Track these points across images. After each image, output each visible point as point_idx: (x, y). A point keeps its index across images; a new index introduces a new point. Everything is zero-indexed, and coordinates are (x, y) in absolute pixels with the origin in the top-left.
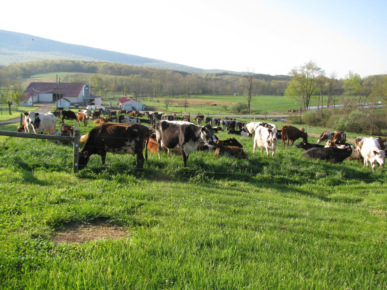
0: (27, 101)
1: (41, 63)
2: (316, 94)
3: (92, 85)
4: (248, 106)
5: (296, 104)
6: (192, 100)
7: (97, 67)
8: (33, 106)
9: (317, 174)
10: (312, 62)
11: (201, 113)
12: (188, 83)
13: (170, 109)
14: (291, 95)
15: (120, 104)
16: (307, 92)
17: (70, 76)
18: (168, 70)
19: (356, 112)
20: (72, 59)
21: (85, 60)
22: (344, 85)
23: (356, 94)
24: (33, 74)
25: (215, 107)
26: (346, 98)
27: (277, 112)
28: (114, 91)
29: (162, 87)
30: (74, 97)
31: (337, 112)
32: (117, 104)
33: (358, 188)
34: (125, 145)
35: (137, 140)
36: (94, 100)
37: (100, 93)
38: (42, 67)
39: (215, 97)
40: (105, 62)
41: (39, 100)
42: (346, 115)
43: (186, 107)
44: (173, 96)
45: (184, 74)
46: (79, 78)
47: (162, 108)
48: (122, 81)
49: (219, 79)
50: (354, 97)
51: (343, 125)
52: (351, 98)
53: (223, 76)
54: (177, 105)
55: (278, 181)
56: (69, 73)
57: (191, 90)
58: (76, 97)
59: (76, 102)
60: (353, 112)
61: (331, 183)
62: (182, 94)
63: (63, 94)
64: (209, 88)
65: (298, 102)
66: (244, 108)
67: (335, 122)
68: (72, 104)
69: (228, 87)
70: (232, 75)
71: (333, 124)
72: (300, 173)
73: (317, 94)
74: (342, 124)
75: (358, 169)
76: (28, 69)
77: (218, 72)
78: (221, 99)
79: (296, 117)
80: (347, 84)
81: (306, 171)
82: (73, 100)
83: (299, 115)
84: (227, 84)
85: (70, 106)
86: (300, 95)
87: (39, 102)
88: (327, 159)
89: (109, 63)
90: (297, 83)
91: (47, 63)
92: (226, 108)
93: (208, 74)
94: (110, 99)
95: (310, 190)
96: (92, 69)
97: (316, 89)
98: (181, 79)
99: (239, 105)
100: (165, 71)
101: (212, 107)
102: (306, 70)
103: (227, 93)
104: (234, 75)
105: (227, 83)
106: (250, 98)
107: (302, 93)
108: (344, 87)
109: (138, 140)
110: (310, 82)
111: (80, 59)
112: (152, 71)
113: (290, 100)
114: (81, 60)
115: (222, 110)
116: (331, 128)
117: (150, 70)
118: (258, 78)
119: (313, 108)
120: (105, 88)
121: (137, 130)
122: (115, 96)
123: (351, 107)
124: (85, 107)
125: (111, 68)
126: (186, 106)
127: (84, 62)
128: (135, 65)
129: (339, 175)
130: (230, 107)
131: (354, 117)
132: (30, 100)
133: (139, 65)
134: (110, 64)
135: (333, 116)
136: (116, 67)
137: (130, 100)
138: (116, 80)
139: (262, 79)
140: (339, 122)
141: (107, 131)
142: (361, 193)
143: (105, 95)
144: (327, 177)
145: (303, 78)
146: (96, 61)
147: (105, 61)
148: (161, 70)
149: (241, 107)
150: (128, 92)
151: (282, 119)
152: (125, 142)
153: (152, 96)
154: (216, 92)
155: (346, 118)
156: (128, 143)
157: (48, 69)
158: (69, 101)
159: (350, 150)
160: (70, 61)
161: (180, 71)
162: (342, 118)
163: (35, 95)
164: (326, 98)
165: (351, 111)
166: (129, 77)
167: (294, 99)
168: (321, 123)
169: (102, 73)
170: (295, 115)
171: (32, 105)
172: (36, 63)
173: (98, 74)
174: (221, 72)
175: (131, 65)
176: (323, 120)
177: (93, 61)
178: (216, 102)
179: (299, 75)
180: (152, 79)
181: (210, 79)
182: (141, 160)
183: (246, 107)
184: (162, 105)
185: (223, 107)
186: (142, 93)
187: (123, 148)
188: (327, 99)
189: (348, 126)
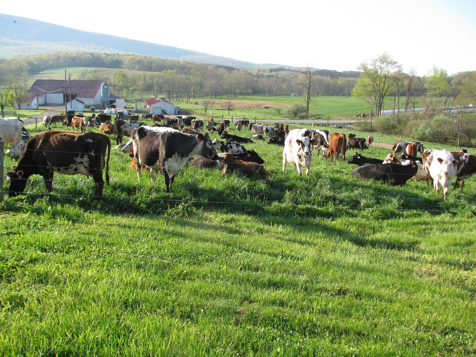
0: (31, 103)
1: (52, 56)
2: (391, 95)
3: (116, 83)
4: (306, 109)
5: (366, 107)
6: (238, 101)
7: (122, 61)
8: (38, 109)
9: (363, 202)
10: (387, 54)
11: (248, 118)
12: (234, 81)
13: (210, 112)
14: (360, 95)
15: (148, 106)
16: (379, 91)
17: (88, 71)
18: (210, 65)
19: (441, 117)
20: (91, 51)
21: (107, 52)
22: (426, 84)
23: (441, 95)
24: (42, 70)
25: (266, 110)
26: (428, 100)
27: (343, 116)
28: (142, 91)
29: (202, 86)
30: (90, 97)
31: (416, 117)
32: (145, 106)
33: (418, 223)
34: (74, 162)
35: (91, 155)
36: (114, 101)
37: (124, 93)
38: (53, 61)
39: (268, 98)
40: (132, 55)
41: (46, 102)
42: (428, 120)
43: (229, 110)
44: (216, 97)
45: (230, 69)
46: (99, 75)
47: (199, 112)
48: (152, 78)
49: (273, 76)
50: (438, 99)
51: (424, 134)
52: (435, 99)
53: (279, 72)
54: (220, 107)
55: (302, 213)
56: (87, 68)
57: (238, 89)
58: (92, 97)
59: (93, 104)
60: (436, 117)
61: (380, 215)
62: (227, 94)
63: (76, 95)
64: (261, 86)
65: (368, 105)
66: (302, 112)
67: (414, 129)
68: (87, 107)
69: (284, 86)
70: (290, 70)
71: (411, 132)
72: (339, 200)
73: (393, 94)
74: (422, 132)
75: (425, 195)
76: (36, 63)
77: (272, 67)
78: (275, 100)
79: (365, 123)
80: (431, 83)
81: (348, 197)
82: (89, 101)
83: (369, 121)
84: (284, 82)
85: (84, 109)
86: (370, 96)
87: (46, 104)
88: (384, 179)
89: (137, 56)
90: (367, 81)
91: (60, 55)
92: (279, 112)
93: (260, 69)
94: (137, 100)
95: (346, 227)
96: (116, 64)
97: (391, 88)
98: (225, 75)
99: (296, 107)
100: (207, 65)
101: (262, 110)
102: (378, 64)
103: (283, 93)
104: (292, 71)
105: (284, 80)
106: (309, 99)
107: (373, 94)
108: (426, 86)
109: (93, 154)
110: (383, 80)
111: (101, 51)
112: (190, 65)
113: (358, 102)
114: (103, 52)
115: (275, 114)
116: (409, 137)
117: (187, 65)
118: (322, 75)
119: (387, 112)
120: (131, 86)
121: (91, 141)
122: (143, 96)
123: (434, 110)
124: (103, 111)
125: (139, 62)
126: (230, 108)
127: (105, 54)
128: (169, 58)
129: (394, 204)
130: (284, 110)
131: (438, 123)
132: (35, 101)
133: (174, 59)
134: (139, 57)
135: (411, 122)
136: (145, 60)
137: (159, 101)
138: (145, 77)
139: (327, 76)
140: (419, 129)
141: (50, 142)
142: (420, 232)
143: (131, 95)
144: (375, 207)
145: (374, 74)
146: (122, 53)
147: (133, 53)
148: (201, 64)
149: (298, 111)
150: (160, 92)
151: (349, 126)
152: (74, 158)
153: (189, 97)
154: (270, 92)
155: (427, 124)
156: (79, 159)
157: (62, 63)
158: (83, 103)
159: (414, 166)
160: (88, 54)
161: (225, 65)
162: (422, 124)
163: (42, 96)
164: (404, 99)
165: (434, 116)
166: (162, 74)
167: (363, 100)
168: (397, 130)
169: (128, 68)
170: (364, 121)
171: (36, 108)
172: (47, 56)
173: (124, 69)
174: (276, 67)
175: (164, 58)
176: (400, 127)
177: (117, 53)
178: (268, 104)
179: (370, 70)
180: (190, 75)
181: (262, 76)
182: (99, 184)
183: (304, 111)
184: (201, 107)
185: (276, 110)
186: (177, 93)
187: (72, 167)
188: (405, 101)
189: (430, 134)
